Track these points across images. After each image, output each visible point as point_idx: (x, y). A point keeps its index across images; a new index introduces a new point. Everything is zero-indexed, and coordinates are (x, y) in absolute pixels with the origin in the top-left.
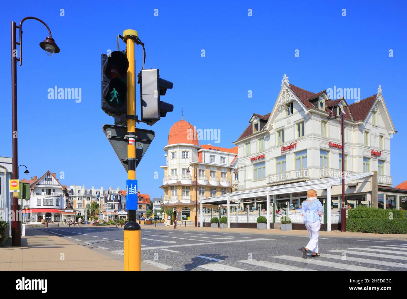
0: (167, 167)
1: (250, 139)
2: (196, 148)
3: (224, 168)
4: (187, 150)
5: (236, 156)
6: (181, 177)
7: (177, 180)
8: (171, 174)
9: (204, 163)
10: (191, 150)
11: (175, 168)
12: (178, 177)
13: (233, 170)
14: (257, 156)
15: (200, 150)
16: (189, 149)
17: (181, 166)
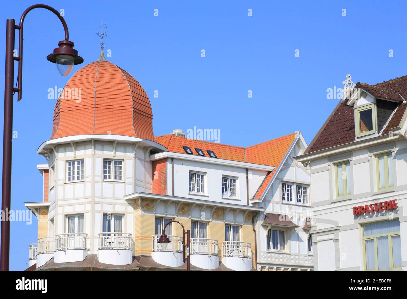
0: (47, 207)
1: (350, 153)
2: (145, 148)
3: (234, 210)
4: (119, 155)
5: (269, 172)
6: (97, 243)
7: (86, 249)
8: (65, 232)
9: (173, 196)
10: (132, 155)
11: (78, 210)
12: (89, 241)
13: (262, 217)
14: (373, 203)
15: (158, 156)
16: (125, 152)
17: (98, 207)
